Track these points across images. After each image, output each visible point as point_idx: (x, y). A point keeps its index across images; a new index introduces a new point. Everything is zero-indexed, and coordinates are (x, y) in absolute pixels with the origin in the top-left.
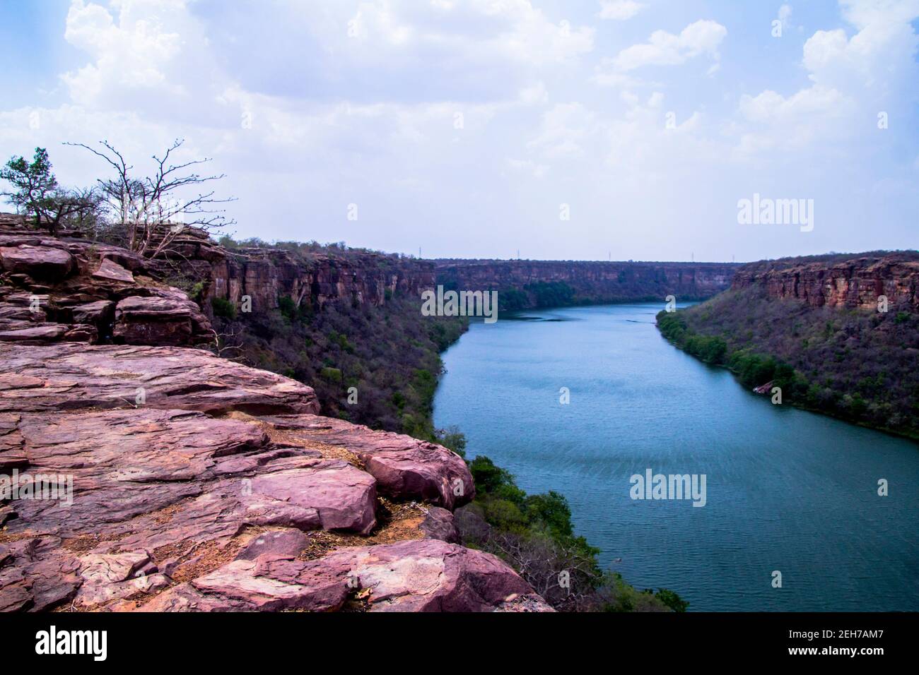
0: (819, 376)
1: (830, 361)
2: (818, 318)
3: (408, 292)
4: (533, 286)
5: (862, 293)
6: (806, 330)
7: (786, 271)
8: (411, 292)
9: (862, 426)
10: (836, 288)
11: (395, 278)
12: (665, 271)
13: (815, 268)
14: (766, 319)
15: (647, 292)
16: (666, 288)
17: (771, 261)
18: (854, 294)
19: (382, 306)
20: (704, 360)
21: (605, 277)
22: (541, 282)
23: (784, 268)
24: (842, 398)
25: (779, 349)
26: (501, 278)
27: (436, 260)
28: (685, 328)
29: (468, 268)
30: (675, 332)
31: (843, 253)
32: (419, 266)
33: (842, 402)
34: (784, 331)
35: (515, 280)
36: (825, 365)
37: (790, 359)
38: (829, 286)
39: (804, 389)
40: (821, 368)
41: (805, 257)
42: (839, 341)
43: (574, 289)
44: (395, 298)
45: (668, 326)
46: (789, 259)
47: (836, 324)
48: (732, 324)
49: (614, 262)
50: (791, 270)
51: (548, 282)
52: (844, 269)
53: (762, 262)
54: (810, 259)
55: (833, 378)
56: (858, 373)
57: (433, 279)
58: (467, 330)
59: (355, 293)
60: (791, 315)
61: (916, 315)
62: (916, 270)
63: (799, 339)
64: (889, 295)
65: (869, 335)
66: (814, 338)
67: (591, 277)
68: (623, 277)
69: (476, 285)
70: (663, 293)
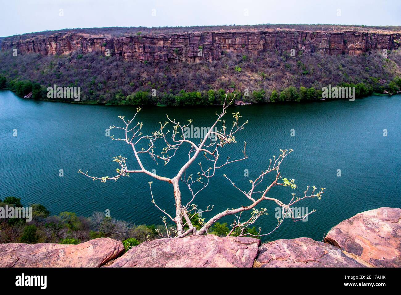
1: (55, 79)
2: (46, 60)
5: (63, 48)
6: (42, 66)
7: (27, 40)
10: (51, 46)
13: (41, 38)
14: (23, 63)
18: (59, 49)
23: (27, 39)
25: (32, 76)
31: (52, 30)
34: (32, 68)
37: (37, 81)
38: (48, 46)
40: (52, 82)
41: (35, 33)
42: (57, 70)
46: (28, 34)
47: (54, 62)
50: (30, 39)
52: (53, 38)
54: (37, 34)
56: (67, 82)
60: (34, 60)
61: (85, 55)
62: (83, 37)
63: (40, 71)
64: (73, 48)
65: (68, 65)
66: (46, 70)
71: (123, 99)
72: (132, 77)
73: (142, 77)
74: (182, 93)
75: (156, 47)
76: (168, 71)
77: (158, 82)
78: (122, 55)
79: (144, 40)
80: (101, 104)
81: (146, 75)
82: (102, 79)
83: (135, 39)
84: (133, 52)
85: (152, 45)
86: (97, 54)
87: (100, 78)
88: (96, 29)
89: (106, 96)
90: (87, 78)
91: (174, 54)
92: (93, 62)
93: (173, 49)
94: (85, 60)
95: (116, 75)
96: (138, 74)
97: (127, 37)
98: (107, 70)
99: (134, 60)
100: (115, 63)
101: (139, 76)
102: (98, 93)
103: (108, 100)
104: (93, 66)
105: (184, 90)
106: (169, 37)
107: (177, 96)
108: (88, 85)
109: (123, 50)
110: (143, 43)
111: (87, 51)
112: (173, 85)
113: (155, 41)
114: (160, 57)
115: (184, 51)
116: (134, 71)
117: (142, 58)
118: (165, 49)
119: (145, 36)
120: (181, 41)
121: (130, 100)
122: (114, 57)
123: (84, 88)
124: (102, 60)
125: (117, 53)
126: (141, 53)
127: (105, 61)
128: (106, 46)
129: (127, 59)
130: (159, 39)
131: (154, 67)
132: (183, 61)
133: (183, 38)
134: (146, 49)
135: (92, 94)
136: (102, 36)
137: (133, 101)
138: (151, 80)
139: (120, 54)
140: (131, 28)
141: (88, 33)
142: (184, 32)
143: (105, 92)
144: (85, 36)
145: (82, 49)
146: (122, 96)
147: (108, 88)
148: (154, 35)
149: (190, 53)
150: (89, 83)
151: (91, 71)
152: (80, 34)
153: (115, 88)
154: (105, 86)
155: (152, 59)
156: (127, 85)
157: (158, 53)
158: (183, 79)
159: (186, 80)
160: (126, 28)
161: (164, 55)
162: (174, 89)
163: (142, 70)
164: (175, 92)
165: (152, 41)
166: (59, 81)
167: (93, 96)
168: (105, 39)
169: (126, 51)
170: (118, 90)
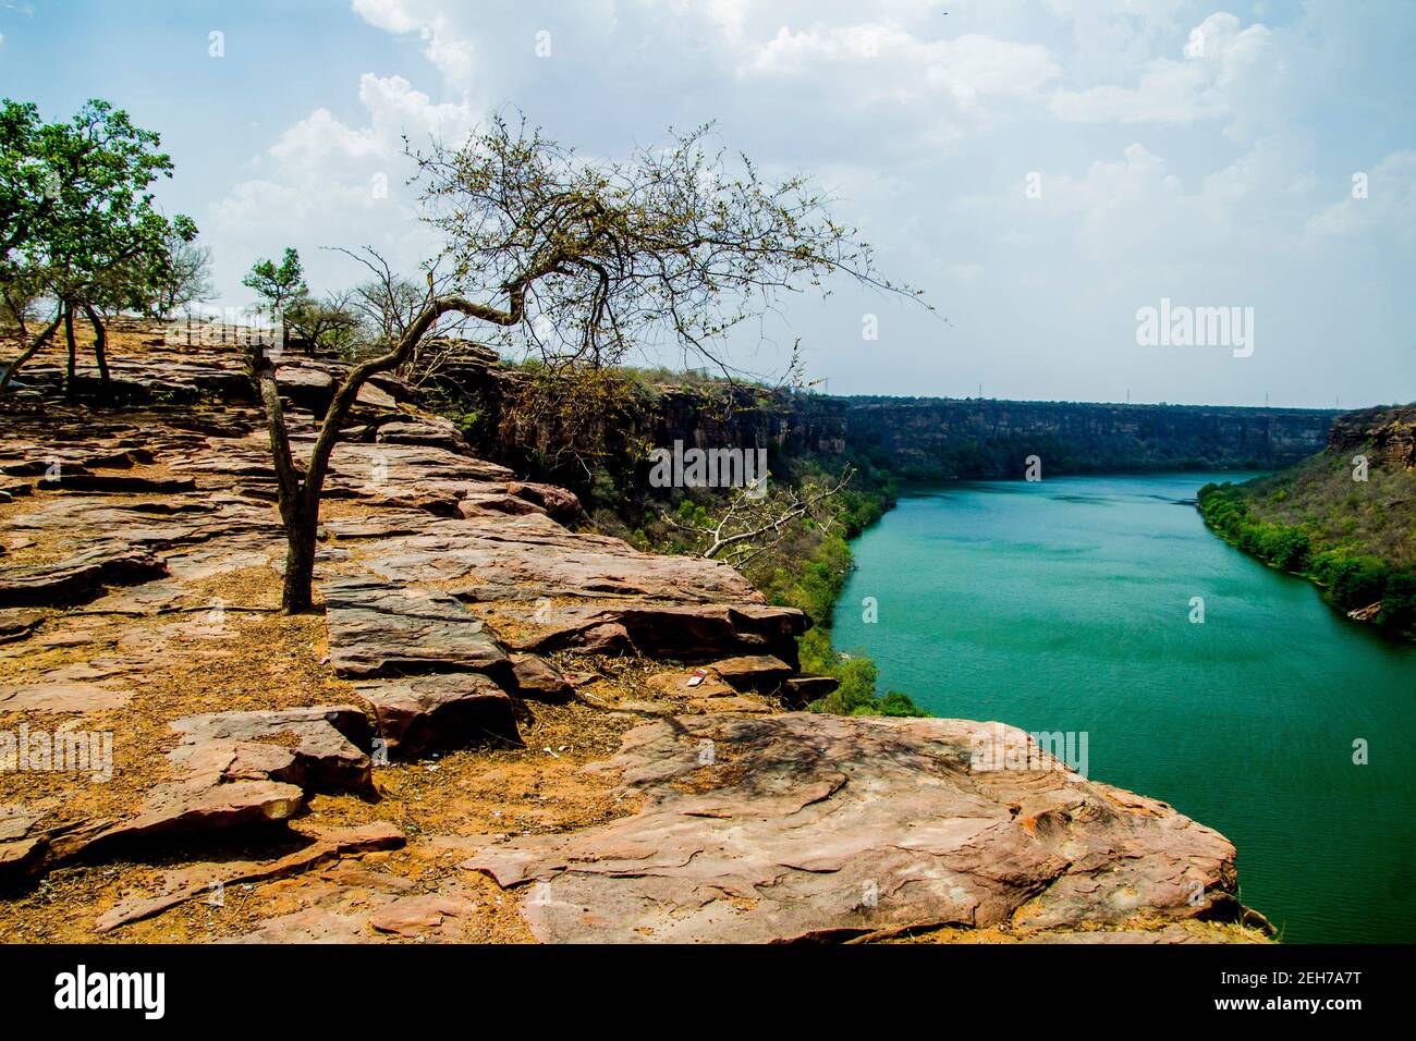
3: (805, 445)
4: (1002, 440)
8: (808, 446)
11: (785, 424)
12: (1219, 420)
14: (1378, 501)
15: (1186, 454)
16: (1219, 448)
20: (1273, 563)
21: (1119, 429)
22: (1013, 434)
25: (1398, 550)
26: (951, 428)
27: (851, 397)
28: (1243, 513)
29: (899, 410)
30: (1227, 517)
32: (822, 407)
35: (973, 431)
44: (784, 454)
45: (1216, 508)
48: (1320, 509)
49: (1135, 406)
51: (1026, 433)
57: (843, 427)
59: (721, 445)
67: (1096, 430)
68: (1147, 429)
69: (912, 437)
70: (1215, 456)
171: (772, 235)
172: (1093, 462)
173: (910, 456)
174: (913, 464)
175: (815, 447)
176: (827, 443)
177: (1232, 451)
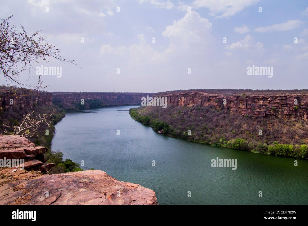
0: (177, 127)
1: (180, 122)
2: (176, 109)
3: (42, 103)
5: (188, 102)
6: (173, 113)
7: (167, 95)
8: (43, 104)
9: (188, 141)
10: (181, 100)
11: (37, 99)
12: (132, 95)
13: (176, 94)
14: (162, 110)
15: (126, 102)
16: (133, 101)
17: (164, 92)
18: (186, 102)
19: (32, 109)
20: (144, 124)
21: (113, 98)
22: (91, 99)
23: (167, 94)
24: (183, 133)
25: (166, 119)
26: (77, 98)
27: (53, 92)
28: (138, 114)
29: (65, 95)
30: (135, 115)
31: (183, 90)
32: (46, 95)
33: (183, 134)
34: (167, 113)
36: (178, 123)
37: (169, 122)
38: (180, 100)
39: (172, 131)
40: (177, 124)
41: (173, 91)
42: (182, 116)
43: (102, 102)
44: (37, 106)
45: (133, 113)
46: (168, 92)
47: (181, 111)
48: (152, 112)
49: (116, 92)
50: (169, 95)
51: (94, 99)
52: (184, 94)
53: (161, 93)
55: (180, 127)
56: (187, 125)
57: (52, 99)
58: (65, 117)
59: (21, 104)
60: (169, 109)
61: (202, 108)
62: (202, 95)
63: (171, 116)
64: (196, 102)
65: (190, 114)
66: (175, 115)
67: (108, 98)
68: (118, 98)
69: (68, 101)
70: (132, 102)
71: (225, 143)
72: (235, 127)
73: (242, 127)
74: (275, 144)
75: (257, 105)
76: (265, 124)
77: (255, 132)
78: (229, 110)
79: (247, 99)
80: (208, 144)
81: (246, 126)
82: (212, 126)
83: (240, 98)
84: (238, 108)
85: (253, 103)
86: (211, 107)
87: (210, 125)
88: (213, 90)
89: (213, 139)
90: (201, 124)
91: (271, 111)
92: (207, 113)
93: (271, 108)
94: (202, 111)
95: (223, 124)
96: (240, 125)
97: (234, 96)
98: (216, 120)
99: (238, 114)
100: (223, 115)
101: (240, 126)
102: (207, 136)
103: (214, 141)
104: (206, 116)
105: (278, 142)
106: (268, 97)
107: (271, 146)
108: (201, 129)
109: (230, 105)
110: (246, 102)
111: (204, 105)
112: (268, 137)
113: (256, 100)
114: (259, 113)
115: (280, 110)
116: (237, 122)
117: (244, 112)
118: (264, 107)
119: (248, 96)
120: (278, 101)
121: (230, 144)
122: (223, 111)
123: (197, 131)
124: (214, 112)
125: (226, 108)
126: (244, 109)
127: (216, 113)
128: (218, 102)
129: (232, 113)
130: (259, 99)
131: (253, 121)
132: (279, 117)
133: (280, 98)
134: (248, 106)
135: (202, 136)
136: (216, 95)
137: (232, 145)
138: (249, 130)
139: (228, 109)
140: (240, 90)
141: (207, 93)
142: (282, 94)
143: (212, 136)
144: (204, 94)
145: (201, 103)
146: (224, 140)
147: (215, 132)
148: (256, 96)
149: (286, 111)
150: (202, 128)
151: (205, 119)
152: (201, 93)
153: (220, 133)
154: (213, 131)
155: (252, 114)
156: (230, 132)
157: (258, 110)
158: (278, 133)
159: (280, 134)
160: (236, 90)
161: (263, 112)
162: (269, 139)
163: (243, 122)
164: (269, 142)
165: (254, 100)
166: (182, 124)
167: (203, 137)
168: (218, 97)
169: (232, 107)
170: (222, 136)
171: (31, 47)
172: (108, 104)
173: (68, 105)
174: (69, 107)
175: (45, 104)
176: (48, 103)
177: (135, 101)
